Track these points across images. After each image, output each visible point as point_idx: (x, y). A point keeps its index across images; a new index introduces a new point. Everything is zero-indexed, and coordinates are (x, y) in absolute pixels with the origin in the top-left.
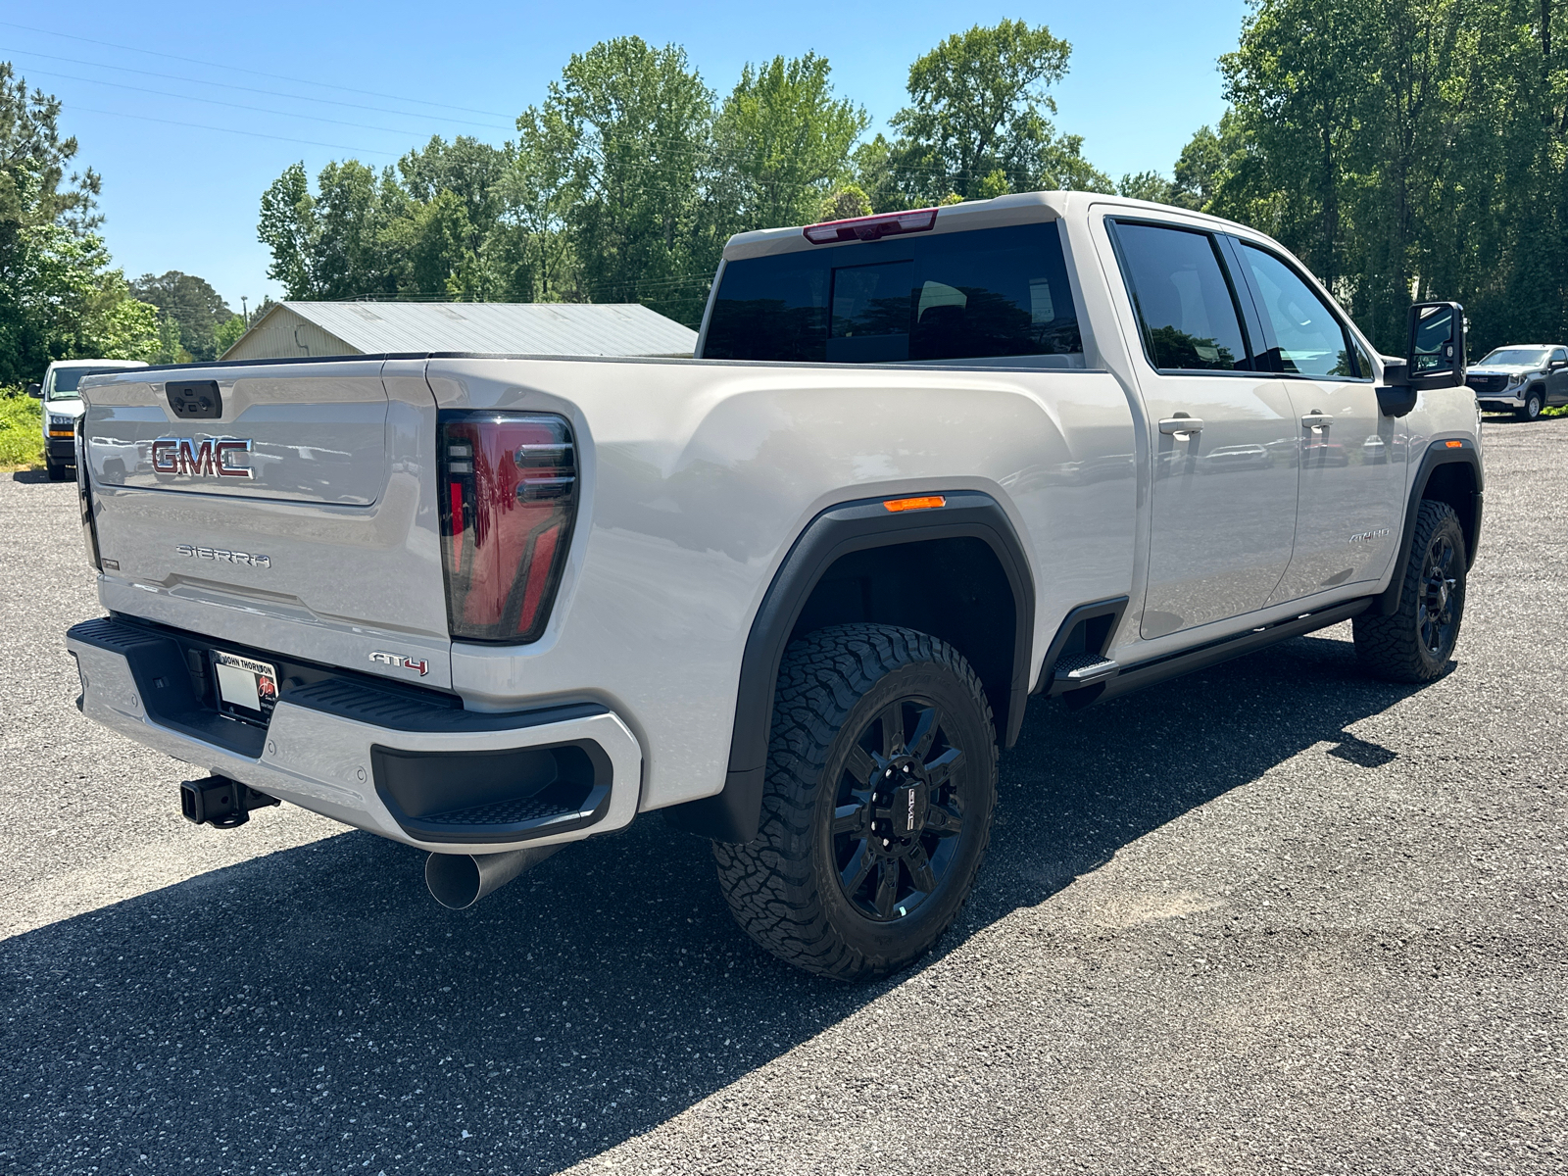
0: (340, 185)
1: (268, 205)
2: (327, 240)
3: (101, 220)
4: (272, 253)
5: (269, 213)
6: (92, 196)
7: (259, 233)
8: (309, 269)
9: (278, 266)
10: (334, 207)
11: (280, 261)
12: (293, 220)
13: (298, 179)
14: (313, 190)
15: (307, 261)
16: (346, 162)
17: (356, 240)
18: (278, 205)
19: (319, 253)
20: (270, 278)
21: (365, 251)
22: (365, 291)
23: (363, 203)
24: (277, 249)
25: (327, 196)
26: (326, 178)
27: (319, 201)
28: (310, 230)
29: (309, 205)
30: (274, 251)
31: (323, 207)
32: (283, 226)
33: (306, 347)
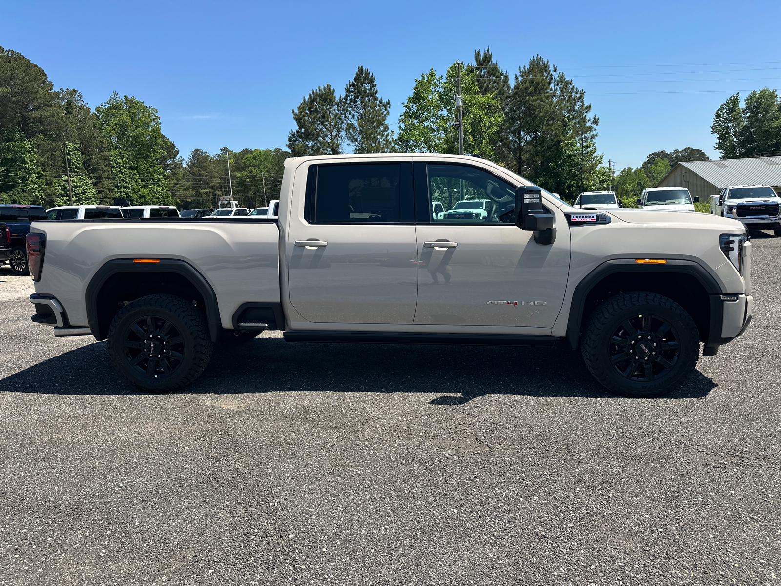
0: (757, 101)
1: (718, 116)
2: (747, 128)
3: (596, 135)
4: (717, 138)
5: (718, 119)
6: (595, 126)
7: (712, 130)
8: (736, 143)
9: (719, 143)
10: (752, 112)
11: (721, 141)
12: (730, 121)
13: (734, 102)
14: (742, 105)
15: (735, 139)
16: (762, 90)
17: (760, 127)
18: (723, 115)
19: (741, 135)
20: (716, 149)
21: (765, 132)
22: (762, 151)
23: (767, 109)
24: (720, 135)
25: (748, 108)
26: (749, 100)
27: (744, 110)
28: (738, 125)
29: (739, 113)
30: (718, 136)
31: (747, 113)
32: (725, 124)
33: (688, 182)
